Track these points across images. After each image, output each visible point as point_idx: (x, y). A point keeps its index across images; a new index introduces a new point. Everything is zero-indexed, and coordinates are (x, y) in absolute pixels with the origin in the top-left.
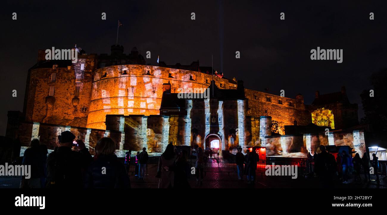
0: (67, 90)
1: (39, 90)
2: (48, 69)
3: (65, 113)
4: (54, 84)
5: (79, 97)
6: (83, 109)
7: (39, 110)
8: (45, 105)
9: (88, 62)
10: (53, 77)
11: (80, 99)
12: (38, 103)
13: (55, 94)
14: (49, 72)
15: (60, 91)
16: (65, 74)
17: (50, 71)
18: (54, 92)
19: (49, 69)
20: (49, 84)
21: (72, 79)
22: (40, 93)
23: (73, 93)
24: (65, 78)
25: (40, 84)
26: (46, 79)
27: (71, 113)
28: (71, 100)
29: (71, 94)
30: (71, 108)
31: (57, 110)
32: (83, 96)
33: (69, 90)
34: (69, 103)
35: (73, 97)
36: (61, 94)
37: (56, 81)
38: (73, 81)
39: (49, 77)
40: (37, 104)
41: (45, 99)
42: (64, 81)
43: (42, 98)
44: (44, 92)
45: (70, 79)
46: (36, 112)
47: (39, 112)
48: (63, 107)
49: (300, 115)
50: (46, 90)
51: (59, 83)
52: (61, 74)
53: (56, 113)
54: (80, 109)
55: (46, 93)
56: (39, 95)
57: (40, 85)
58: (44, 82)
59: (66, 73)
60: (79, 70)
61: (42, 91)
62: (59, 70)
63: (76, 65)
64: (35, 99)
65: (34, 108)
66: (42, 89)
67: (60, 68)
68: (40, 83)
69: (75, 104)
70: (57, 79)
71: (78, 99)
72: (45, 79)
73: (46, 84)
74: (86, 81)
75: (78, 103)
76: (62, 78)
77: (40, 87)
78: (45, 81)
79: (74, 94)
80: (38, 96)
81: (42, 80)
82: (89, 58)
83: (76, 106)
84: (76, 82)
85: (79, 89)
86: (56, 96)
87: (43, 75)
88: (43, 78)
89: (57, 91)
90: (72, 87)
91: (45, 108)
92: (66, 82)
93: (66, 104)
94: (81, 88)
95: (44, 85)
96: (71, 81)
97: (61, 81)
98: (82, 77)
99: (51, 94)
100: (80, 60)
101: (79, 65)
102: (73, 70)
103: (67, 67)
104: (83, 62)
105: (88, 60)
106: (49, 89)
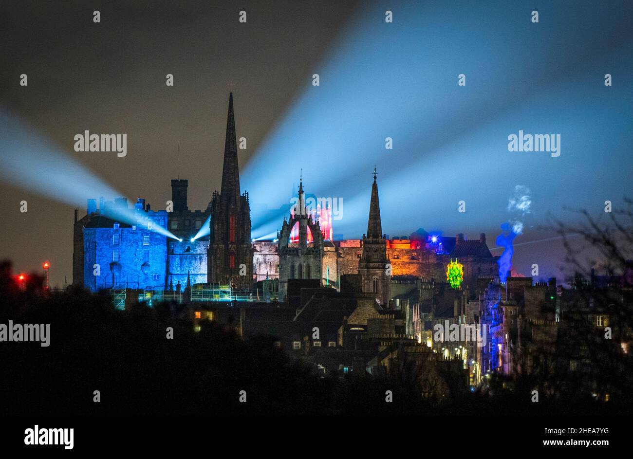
0: (135, 254)
1: (100, 254)
2: (108, 229)
3: (135, 282)
4: (118, 247)
5: (150, 263)
6: (155, 277)
7: (103, 278)
8: (109, 272)
9: (156, 221)
10: (115, 238)
11: (151, 265)
13: (121, 259)
14: (110, 233)
15: (126, 256)
16: (130, 236)
18: (119, 258)
19: (110, 230)
20: (111, 247)
21: (139, 241)
22: (101, 258)
23: (141, 258)
24: (130, 241)
26: (107, 241)
27: (141, 282)
28: (141, 267)
29: (140, 260)
30: (141, 276)
31: (126, 278)
32: (153, 261)
34: (139, 270)
35: (141, 263)
36: (127, 259)
37: (120, 245)
38: (140, 243)
39: (111, 239)
41: (109, 266)
42: (130, 244)
43: (105, 264)
44: (106, 257)
45: (137, 241)
46: (99, 280)
47: (103, 280)
48: (132, 275)
49: (428, 270)
50: (109, 255)
51: (123, 247)
52: (125, 236)
53: (125, 281)
54: (151, 277)
55: (109, 259)
56: (101, 261)
57: (101, 249)
58: (104, 245)
59: (130, 234)
60: (146, 230)
61: (104, 255)
62: (122, 230)
63: (142, 225)
66: (103, 253)
67: (124, 229)
68: (100, 246)
69: (145, 271)
70: (120, 241)
71: (149, 266)
73: (108, 248)
74: (156, 243)
75: (149, 270)
76: (127, 241)
77: (101, 251)
78: (106, 244)
79: (143, 260)
80: (99, 262)
81: (102, 242)
83: (147, 273)
84: (144, 244)
85: (148, 253)
86: (121, 262)
87: (102, 236)
88: (103, 240)
89: (123, 256)
90: (140, 251)
91: (111, 275)
92: (132, 245)
93: (135, 271)
94: (150, 252)
95: (106, 247)
96: (138, 244)
97: (126, 244)
98: (151, 239)
99: (115, 259)
100: (146, 218)
101: (145, 224)
102: (139, 230)
103: (131, 227)
104: (150, 221)
105: (155, 218)
106: (112, 254)
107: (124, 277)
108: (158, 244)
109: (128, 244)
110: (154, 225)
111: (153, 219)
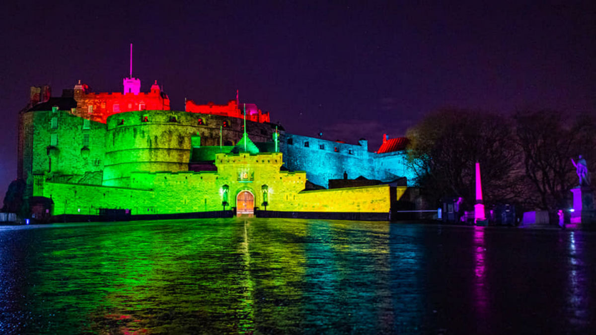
0: (74, 138)
1: (37, 139)
2: (46, 112)
3: (73, 167)
4: (56, 131)
5: (89, 148)
6: (96, 162)
7: (40, 163)
8: (47, 157)
10: (54, 122)
11: (91, 150)
12: (38, 155)
13: (59, 143)
14: (48, 116)
15: (64, 141)
16: (69, 119)
17: (50, 114)
18: (58, 142)
19: (48, 113)
20: (49, 131)
21: (78, 125)
22: (39, 142)
23: (81, 142)
24: (69, 124)
25: (38, 132)
27: (81, 167)
28: (80, 151)
29: (79, 144)
30: (80, 160)
31: (63, 163)
32: (94, 145)
33: (76, 138)
34: (78, 155)
35: (81, 147)
36: (66, 144)
37: (59, 128)
38: (79, 127)
39: (50, 123)
40: (36, 156)
41: (46, 150)
42: (69, 128)
43: (42, 149)
44: (44, 141)
45: (76, 125)
46: (36, 165)
47: (40, 166)
48: (70, 160)
50: (47, 139)
51: (62, 130)
52: (64, 119)
53: (62, 166)
54: (91, 162)
55: (46, 143)
56: (38, 145)
57: (39, 133)
58: (42, 129)
59: (69, 117)
60: (86, 113)
61: (41, 140)
62: (61, 113)
63: (82, 107)
64: (34, 150)
65: (34, 161)
66: (41, 138)
67: (63, 111)
68: (37, 130)
69: (85, 156)
70: (59, 124)
71: (88, 150)
72: (44, 126)
73: (46, 131)
74: (96, 127)
75: (89, 154)
76: (65, 124)
77: (39, 135)
78: (44, 128)
79: (82, 144)
80: (37, 147)
81: (40, 126)
82: (98, 99)
83: (87, 158)
84: (84, 128)
85: (88, 137)
86: (59, 147)
87: (40, 120)
88: (41, 124)
89: (61, 140)
90: (79, 135)
91: (48, 161)
92: (71, 129)
93: (74, 156)
94: (90, 136)
95: (43, 132)
96: (77, 128)
97: (65, 127)
98: (91, 122)
99: (53, 143)
100: (87, 101)
101: (85, 107)
102: (79, 113)
103: (70, 110)
104: (91, 104)
105: (96, 101)
106: (50, 138)
107: (62, 162)
108: (98, 128)
109: (67, 128)
110: (95, 108)
111: (94, 102)
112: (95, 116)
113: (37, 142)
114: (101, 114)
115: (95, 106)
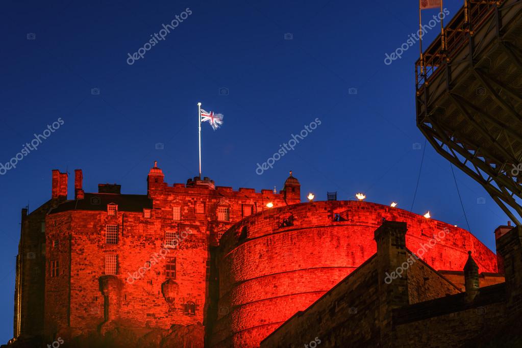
1: (79, 260)
2: (97, 212)
3: (149, 315)
4: (115, 248)
5: (177, 281)
7: (85, 305)
8: (99, 293)
9: (189, 204)
11: (179, 285)
12: (81, 291)
13: (122, 270)
14: (100, 220)
15: (130, 265)
16: (140, 228)
17: (103, 217)
18: (118, 267)
19: (99, 215)
20: (102, 248)
21: (157, 239)
22: (82, 267)
23: (162, 270)
24: (140, 237)
25: (80, 247)
26: (95, 236)
27: (162, 315)
28: (160, 286)
29: (158, 274)
30: (160, 303)
31: (130, 307)
32: (184, 277)
34: (156, 293)
35: (162, 279)
36: (133, 271)
37: (120, 243)
38: (158, 243)
40: (78, 292)
41: (97, 282)
42: (139, 243)
43: (88, 278)
44: (91, 264)
46: (77, 309)
47: (85, 310)
48: (142, 301)
50: (97, 263)
51: (127, 247)
52: (130, 226)
53: (129, 312)
54: (180, 307)
55: (97, 270)
56: (81, 272)
57: (82, 250)
58: (89, 242)
59: (141, 225)
60: (169, 219)
61: (87, 263)
62: (124, 216)
63: (163, 209)
64: (72, 281)
65: (73, 300)
66: (85, 259)
67: (128, 213)
68: (78, 245)
69: (169, 296)
70: (120, 237)
71: (175, 285)
72: (92, 237)
73: (96, 249)
74: (189, 245)
75: (177, 293)
76: (133, 237)
77: (82, 254)
78: (92, 241)
79: (164, 274)
80: (78, 275)
81: (85, 238)
82: (191, 195)
83: (172, 299)
85: (175, 262)
86: (122, 276)
87: (85, 226)
88: (86, 234)
89: (124, 265)
91: (101, 300)
92: (144, 245)
93: (149, 294)
94: (178, 260)
95: (90, 249)
96: (154, 245)
97: (132, 242)
99: (110, 270)
100: (170, 198)
101: (168, 209)
102: (158, 218)
103: (142, 211)
104: (177, 203)
105: (188, 199)
106: (104, 260)
107: (127, 304)
108: (192, 247)
109: (136, 243)
110: (186, 211)
111: (183, 200)
112: (188, 225)
113: (78, 267)
114: (197, 223)
115: (186, 208)
